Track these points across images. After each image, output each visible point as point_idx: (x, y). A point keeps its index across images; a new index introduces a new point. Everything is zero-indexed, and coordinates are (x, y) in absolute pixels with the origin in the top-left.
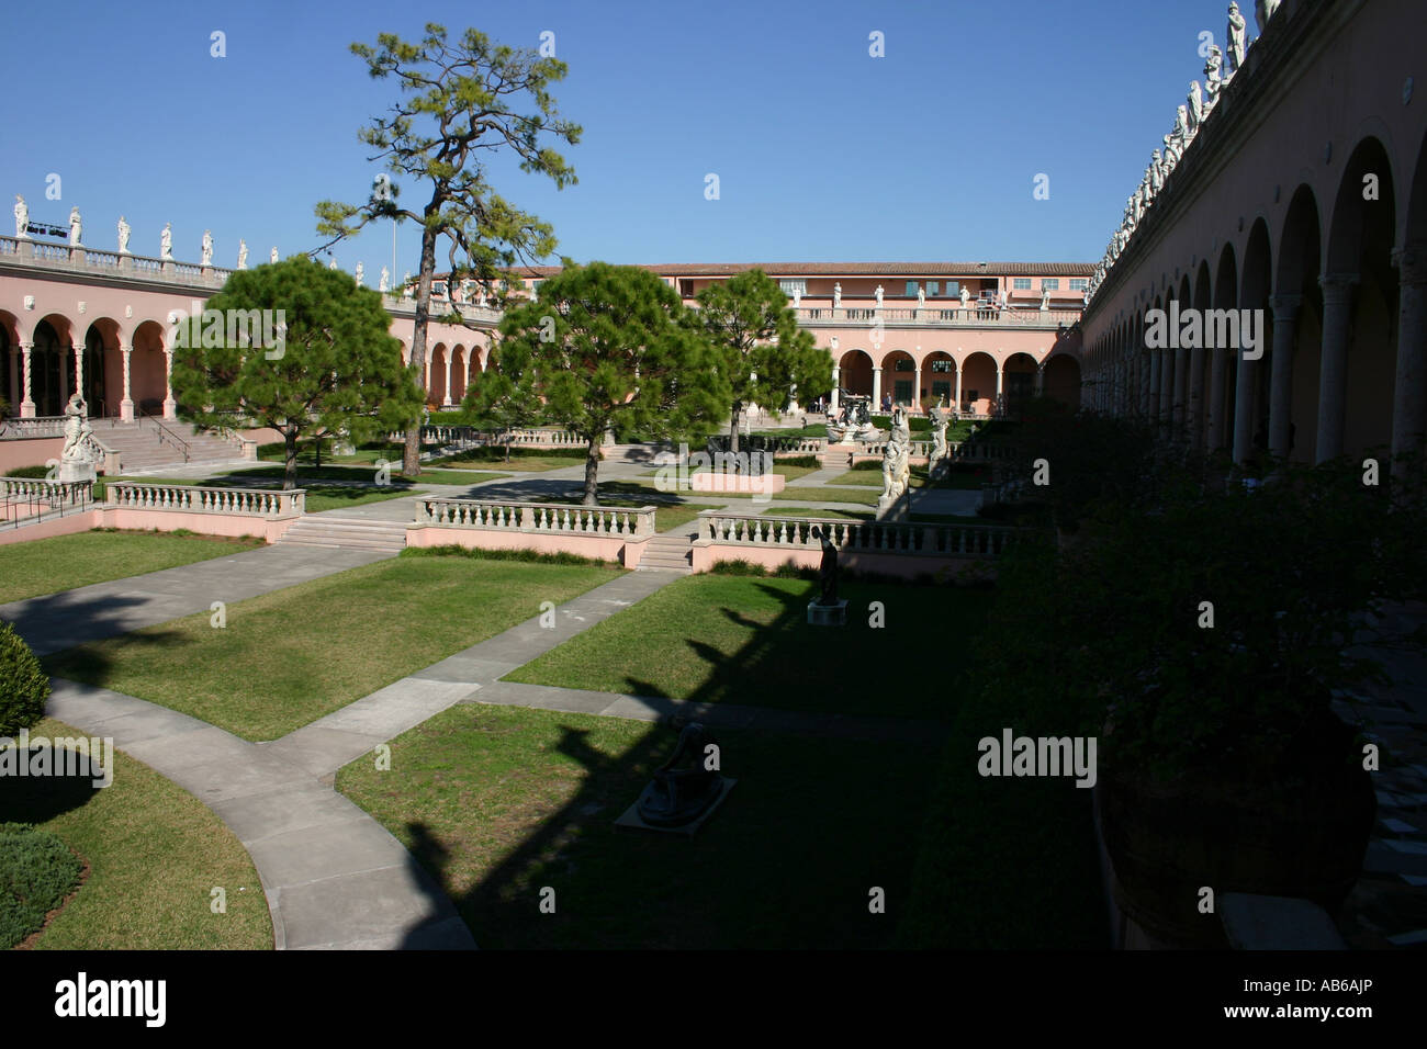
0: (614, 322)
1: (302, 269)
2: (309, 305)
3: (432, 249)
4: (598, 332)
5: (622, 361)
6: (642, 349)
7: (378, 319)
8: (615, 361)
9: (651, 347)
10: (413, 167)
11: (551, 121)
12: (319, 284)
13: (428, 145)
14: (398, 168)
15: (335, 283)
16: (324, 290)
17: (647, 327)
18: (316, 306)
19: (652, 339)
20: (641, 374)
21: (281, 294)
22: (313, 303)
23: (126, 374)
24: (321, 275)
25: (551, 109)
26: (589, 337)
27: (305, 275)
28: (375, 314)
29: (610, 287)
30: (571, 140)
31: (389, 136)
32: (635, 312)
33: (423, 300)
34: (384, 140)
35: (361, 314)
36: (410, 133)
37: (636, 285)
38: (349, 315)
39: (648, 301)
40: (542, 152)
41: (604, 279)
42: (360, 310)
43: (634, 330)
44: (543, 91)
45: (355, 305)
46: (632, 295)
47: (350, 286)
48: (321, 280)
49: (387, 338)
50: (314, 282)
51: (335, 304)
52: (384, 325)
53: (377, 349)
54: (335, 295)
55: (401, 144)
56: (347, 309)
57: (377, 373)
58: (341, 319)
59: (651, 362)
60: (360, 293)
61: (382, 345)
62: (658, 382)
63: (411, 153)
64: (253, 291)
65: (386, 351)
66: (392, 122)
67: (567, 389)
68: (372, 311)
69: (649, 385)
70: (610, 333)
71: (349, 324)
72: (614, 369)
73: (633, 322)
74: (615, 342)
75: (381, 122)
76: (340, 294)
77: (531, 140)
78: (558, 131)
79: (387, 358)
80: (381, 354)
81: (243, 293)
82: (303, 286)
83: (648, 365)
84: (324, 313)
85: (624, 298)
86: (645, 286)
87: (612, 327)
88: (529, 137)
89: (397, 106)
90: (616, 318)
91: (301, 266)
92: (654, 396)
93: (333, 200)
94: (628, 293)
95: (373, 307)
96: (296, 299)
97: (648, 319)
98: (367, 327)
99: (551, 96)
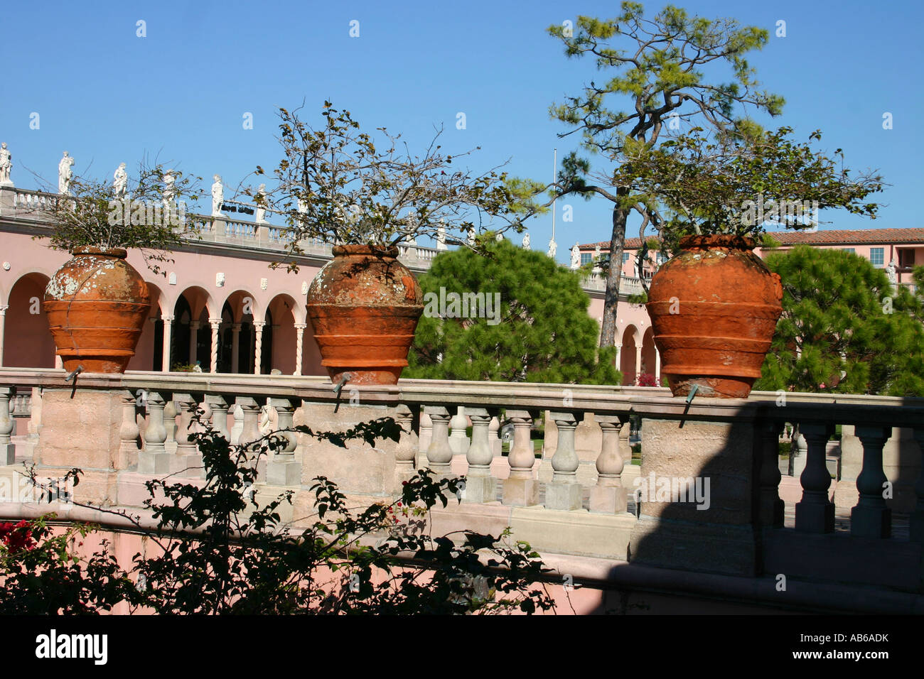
0: (821, 305)
1: (504, 251)
2: (514, 287)
3: (624, 226)
4: (802, 316)
5: (828, 344)
6: (849, 332)
7: (579, 300)
8: (821, 344)
9: (857, 330)
10: (608, 145)
11: (751, 93)
12: (522, 266)
13: (620, 119)
14: (593, 147)
15: (537, 265)
16: (528, 272)
17: (855, 311)
18: (521, 287)
19: (859, 322)
20: (848, 357)
21: (487, 277)
22: (517, 284)
23: (299, 352)
24: (523, 257)
25: (751, 80)
26: (794, 321)
27: (508, 258)
28: (575, 295)
29: (815, 271)
30: (772, 113)
31: (581, 113)
32: (841, 297)
33: (613, 280)
34: (576, 116)
35: (563, 295)
36: (601, 108)
37: (843, 269)
38: (551, 297)
39: (855, 283)
40: (739, 123)
41: (809, 264)
42: (562, 291)
43: (839, 313)
44: (740, 58)
45: (556, 287)
46: (838, 279)
47: (550, 267)
48: (523, 262)
49: (588, 320)
50: (518, 263)
51: (538, 286)
52: (583, 306)
53: (579, 329)
54: (538, 277)
55: (593, 120)
56: (549, 291)
57: (578, 353)
58: (544, 300)
59: (857, 346)
60: (561, 275)
61: (583, 326)
62: (866, 366)
63: (602, 128)
64: (460, 274)
65: (587, 332)
66: (586, 101)
67: (769, 371)
68: (572, 292)
69: (856, 369)
70: (814, 317)
71: (551, 305)
72: (819, 352)
73: (837, 306)
74: (820, 326)
75: (576, 101)
76: (542, 276)
77: (726, 108)
78: (758, 104)
79: (588, 339)
80: (581, 335)
81: (451, 275)
82: (507, 268)
83: (855, 348)
84: (527, 295)
85: (830, 283)
86: (853, 269)
87: (817, 312)
88: (725, 106)
89: (593, 84)
90: (822, 304)
91: (504, 248)
92: (861, 379)
93: (522, 177)
94: (833, 278)
95: (573, 289)
96: (502, 281)
97: (855, 303)
98: (568, 307)
99: (750, 65)
